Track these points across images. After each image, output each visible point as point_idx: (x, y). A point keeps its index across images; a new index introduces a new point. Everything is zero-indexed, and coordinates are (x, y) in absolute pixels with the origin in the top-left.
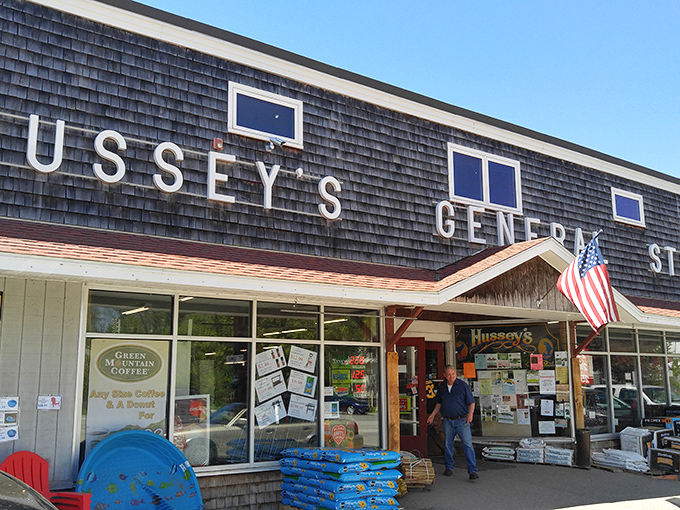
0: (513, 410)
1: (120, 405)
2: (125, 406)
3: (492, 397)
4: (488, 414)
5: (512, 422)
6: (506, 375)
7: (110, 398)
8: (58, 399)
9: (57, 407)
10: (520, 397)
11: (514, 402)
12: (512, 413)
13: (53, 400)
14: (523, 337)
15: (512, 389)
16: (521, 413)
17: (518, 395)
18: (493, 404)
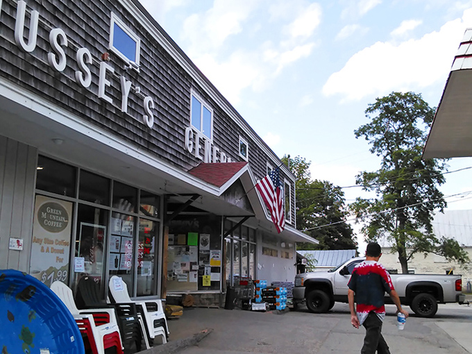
0: (187, 272)
1: (48, 251)
2: (50, 251)
3: (174, 264)
4: (170, 276)
5: (186, 280)
6: (184, 249)
7: (43, 244)
8: (21, 241)
9: (21, 248)
10: (192, 264)
11: (188, 268)
12: (186, 274)
13: (18, 241)
14: (193, 224)
15: (187, 258)
16: (192, 274)
17: (191, 263)
18: (174, 268)
